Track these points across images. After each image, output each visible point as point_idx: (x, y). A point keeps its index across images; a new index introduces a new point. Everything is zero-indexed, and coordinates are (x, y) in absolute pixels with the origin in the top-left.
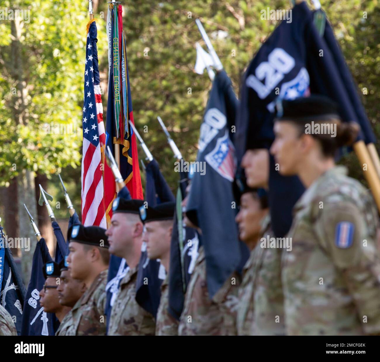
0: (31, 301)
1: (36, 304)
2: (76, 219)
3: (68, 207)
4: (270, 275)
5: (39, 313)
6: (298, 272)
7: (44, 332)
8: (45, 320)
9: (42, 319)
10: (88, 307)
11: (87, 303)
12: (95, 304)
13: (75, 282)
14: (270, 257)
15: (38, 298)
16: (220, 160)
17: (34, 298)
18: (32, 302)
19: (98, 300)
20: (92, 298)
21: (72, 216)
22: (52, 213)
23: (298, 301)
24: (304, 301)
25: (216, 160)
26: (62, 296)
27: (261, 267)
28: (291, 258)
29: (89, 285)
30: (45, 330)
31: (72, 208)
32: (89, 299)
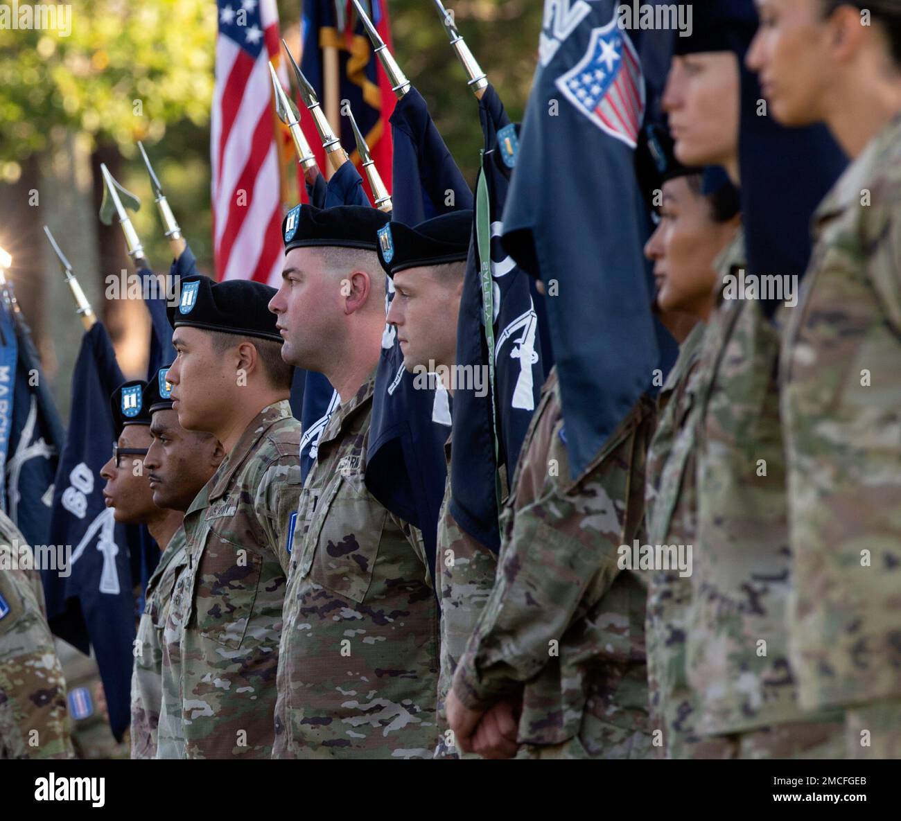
0: (71, 496)
1: (84, 505)
2: (189, 266)
3: (167, 234)
4: (738, 410)
5: (92, 530)
6: (826, 396)
7: (106, 583)
8: (109, 551)
9: (100, 546)
10: (228, 506)
11: (224, 496)
12: (246, 498)
13: (190, 439)
14: (737, 361)
15: (87, 488)
16: (596, 90)
17: (77, 490)
18: (72, 500)
19: (255, 488)
20: (240, 484)
21: (177, 258)
22: (138, 244)
23: (824, 477)
24: (839, 477)
25: (588, 89)
26: (159, 480)
27: (712, 389)
28: (804, 355)
29: (230, 445)
30: (111, 577)
31: (177, 236)
32: (230, 485)
